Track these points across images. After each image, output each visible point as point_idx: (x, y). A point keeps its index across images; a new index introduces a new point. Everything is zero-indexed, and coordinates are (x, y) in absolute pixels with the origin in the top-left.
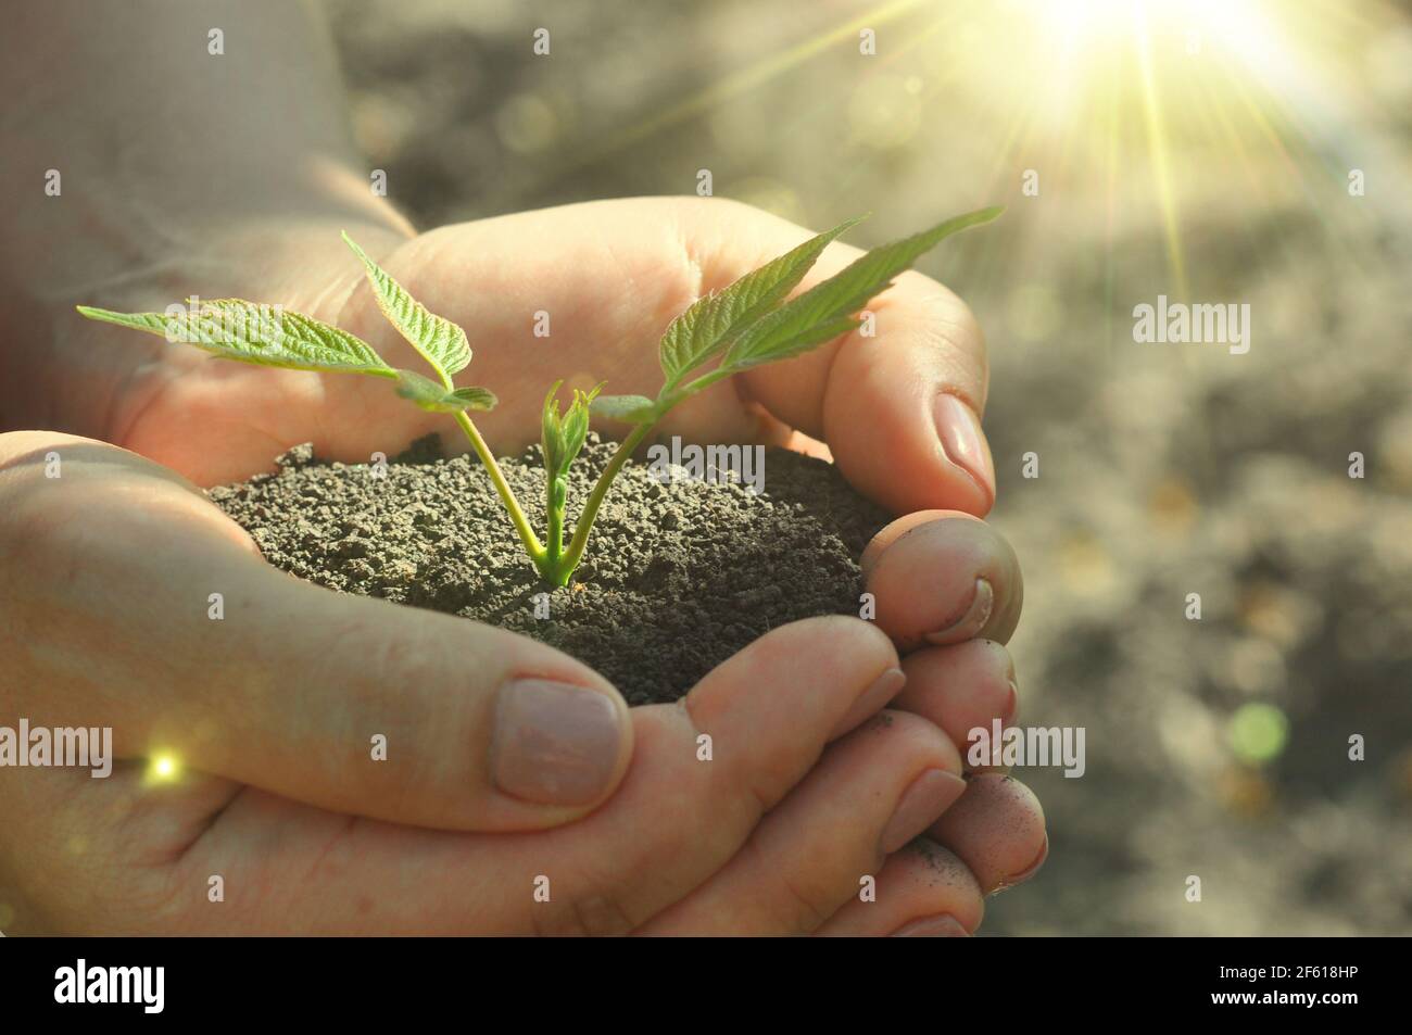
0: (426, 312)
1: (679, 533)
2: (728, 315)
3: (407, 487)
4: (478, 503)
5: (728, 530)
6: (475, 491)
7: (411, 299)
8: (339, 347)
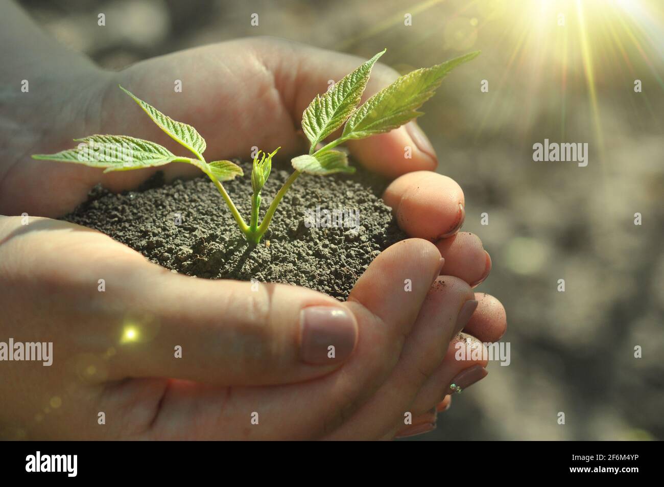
0: (173, 121)
1: (303, 207)
2: (331, 107)
3: (161, 205)
4: (200, 208)
5: (326, 202)
6: (195, 201)
7: (163, 115)
8: (150, 151)
